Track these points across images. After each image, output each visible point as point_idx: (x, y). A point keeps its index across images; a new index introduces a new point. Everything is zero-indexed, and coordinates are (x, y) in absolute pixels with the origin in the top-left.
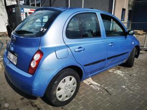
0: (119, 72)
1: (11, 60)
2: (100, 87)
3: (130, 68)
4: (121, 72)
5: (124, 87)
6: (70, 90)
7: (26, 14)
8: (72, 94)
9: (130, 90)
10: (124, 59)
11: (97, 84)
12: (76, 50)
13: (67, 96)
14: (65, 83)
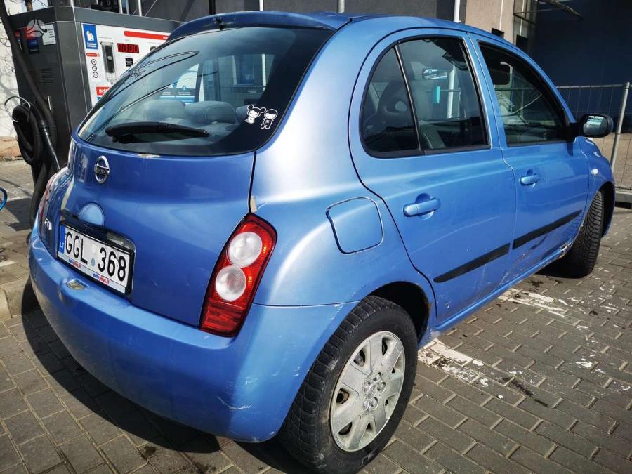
0: (541, 300)
1: (90, 270)
2: (486, 371)
3: (580, 282)
4: (550, 300)
5: (589, 365)
6: (382, 396)
7: (108, 50)
8: (389, 411)
9: (617, 375)
10: (562, 244)
11: (469, 359)
12: (409, 209)
13: (369, 427)
14: (367, 367)
